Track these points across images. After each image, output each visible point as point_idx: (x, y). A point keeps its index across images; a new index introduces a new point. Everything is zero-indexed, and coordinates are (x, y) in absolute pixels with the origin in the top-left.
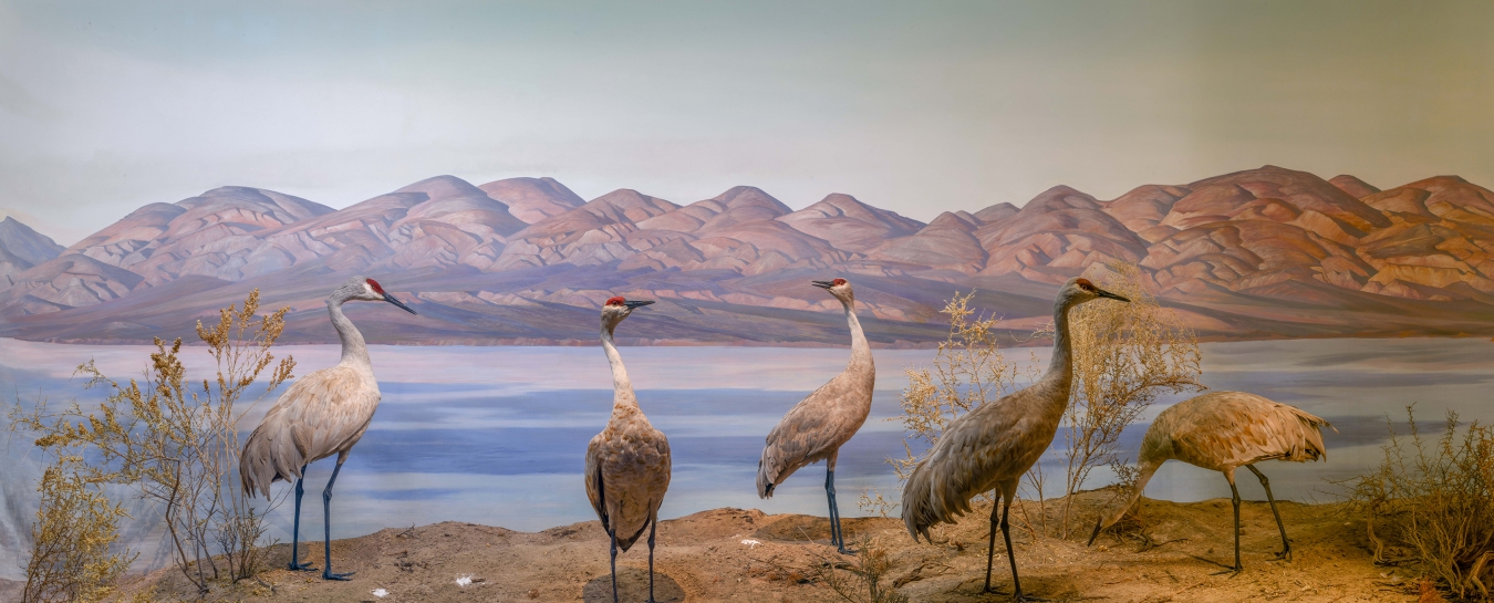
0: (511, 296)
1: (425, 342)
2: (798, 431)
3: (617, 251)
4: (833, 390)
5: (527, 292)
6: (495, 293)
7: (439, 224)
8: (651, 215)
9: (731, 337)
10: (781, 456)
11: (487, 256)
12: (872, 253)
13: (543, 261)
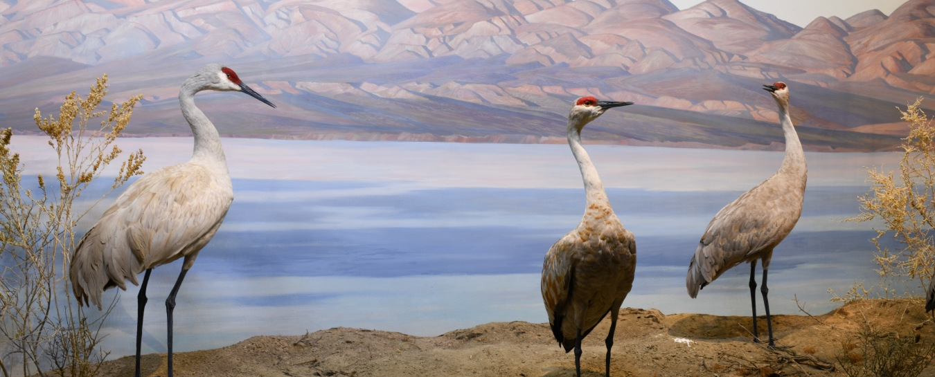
0: (395, 88)
1: (302, 136)
2: (740, 231)
3: (506, 44)
4: (771, 191)
5: (413, 85)
6: (379, 85)
7: (320, 9)
8: (540, 8)
9: (617, 136)
10: (721, 255)
11: (372, 45)
12: (752, 55)
13: (430, 53)
